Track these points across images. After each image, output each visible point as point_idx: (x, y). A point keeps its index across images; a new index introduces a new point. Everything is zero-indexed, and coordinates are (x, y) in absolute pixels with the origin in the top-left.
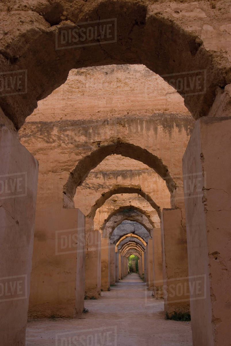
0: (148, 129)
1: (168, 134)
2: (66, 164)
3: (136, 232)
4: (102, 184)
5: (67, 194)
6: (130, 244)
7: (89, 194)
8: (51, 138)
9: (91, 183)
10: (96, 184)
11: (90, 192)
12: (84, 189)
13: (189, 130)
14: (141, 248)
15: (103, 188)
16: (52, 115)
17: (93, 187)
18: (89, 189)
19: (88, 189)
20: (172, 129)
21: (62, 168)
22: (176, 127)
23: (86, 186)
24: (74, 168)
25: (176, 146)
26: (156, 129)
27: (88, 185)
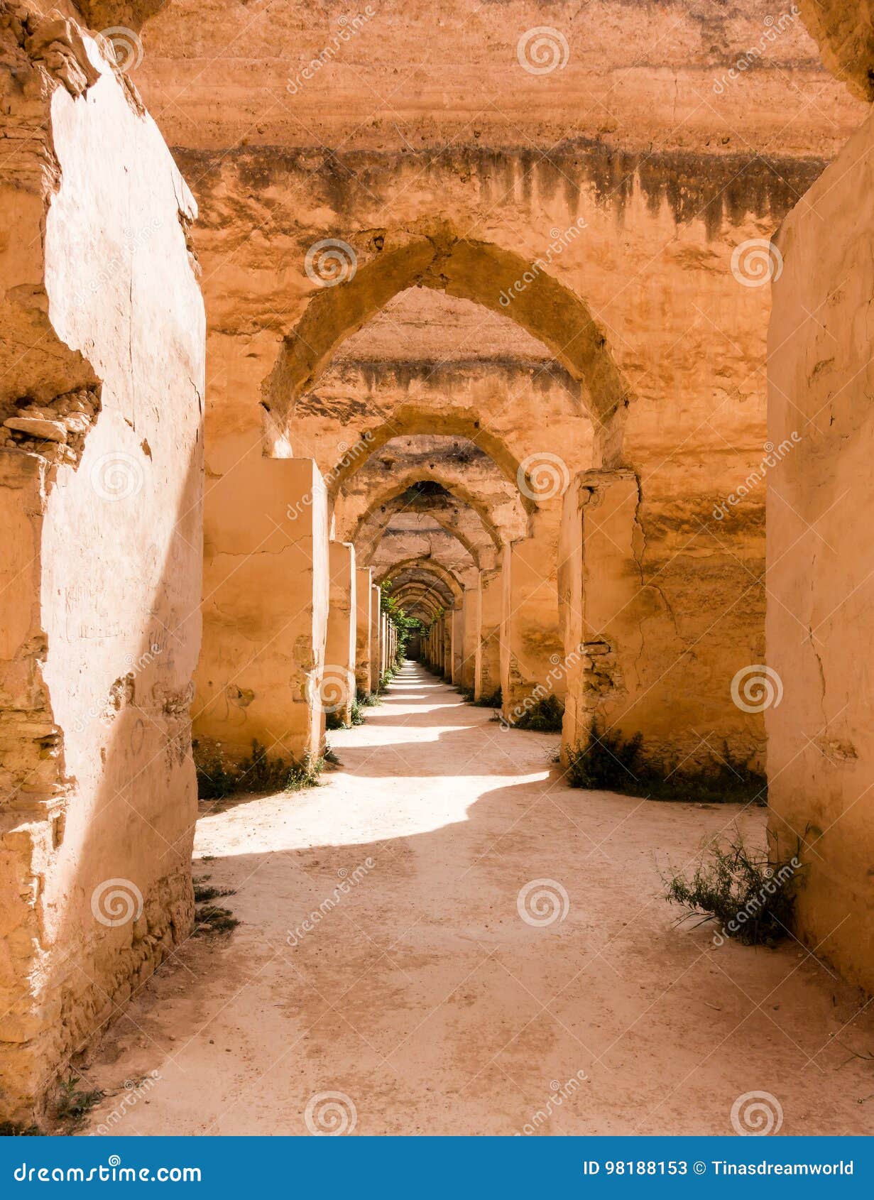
0: (547, 192)
1: (612, 212)
2: (268, 305)
3: (434, 557)
4: (362, 401)
5: (272, 411)
6: (410, 588)
7: (322, 432)
8: (211, 208)
9: (329, 398)
10: (346, 401)
11: (325, 425)
12: (308, 415)
13: (682, 203)
14: (438, 601)
15: (363, 413)
16: (211, 126)
17: (335, 410)
18: (323, 414)
19: (319, 414)
20: (628, 195)
21: (254, 319)
22: (642, 188)
23: (313, 406)
24: (297, 321)
25: (638, 256)
26: (573, 195)
27: (319, 402)
